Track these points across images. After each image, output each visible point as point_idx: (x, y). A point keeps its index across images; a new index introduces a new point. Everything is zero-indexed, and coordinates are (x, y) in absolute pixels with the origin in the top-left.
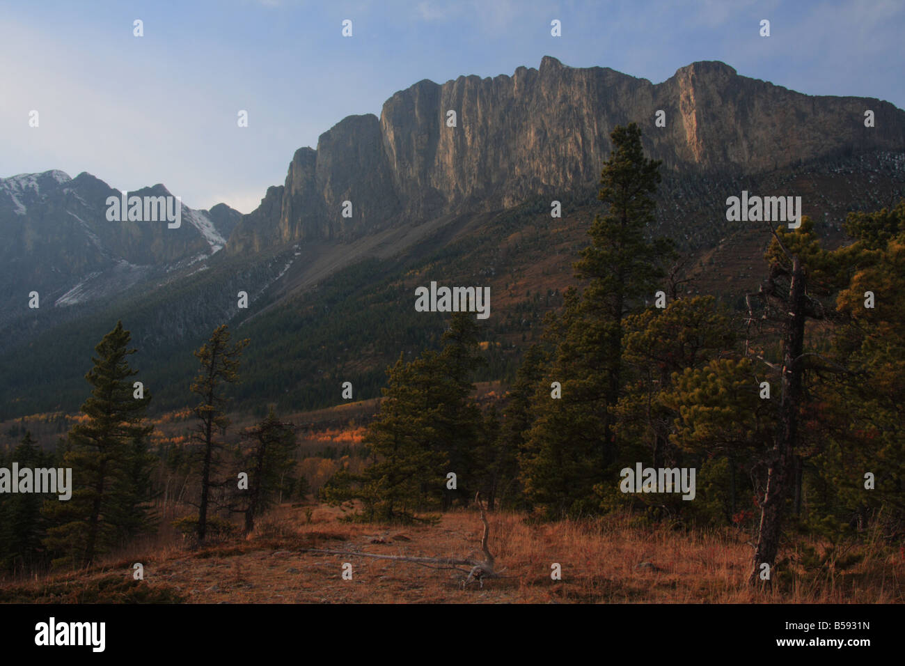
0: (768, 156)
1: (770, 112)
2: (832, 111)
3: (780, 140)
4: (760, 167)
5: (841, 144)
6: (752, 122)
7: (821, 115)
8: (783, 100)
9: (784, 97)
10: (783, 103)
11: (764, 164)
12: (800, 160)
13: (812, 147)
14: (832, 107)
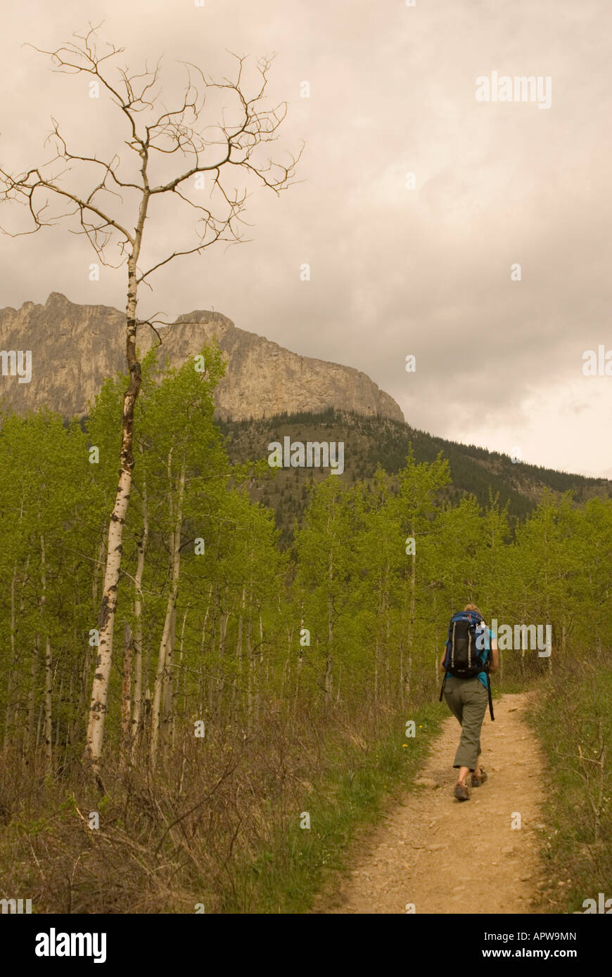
0: (257, 405)
1: (263, 364)
2: (317, 373)
3: (269, 392)
4: (249, 415)
5: (324, 404)
6: (245, 372)
7: (308, 375)
8: (275, 356)
9: (276, 353)
10: (275, 358)
11: (253, 412)
12: (287, 412)
13: (298, 403)
14: (318, 369)
